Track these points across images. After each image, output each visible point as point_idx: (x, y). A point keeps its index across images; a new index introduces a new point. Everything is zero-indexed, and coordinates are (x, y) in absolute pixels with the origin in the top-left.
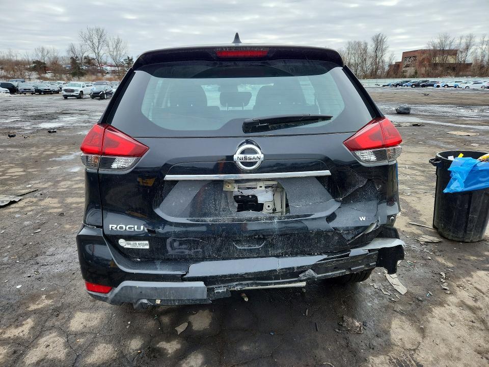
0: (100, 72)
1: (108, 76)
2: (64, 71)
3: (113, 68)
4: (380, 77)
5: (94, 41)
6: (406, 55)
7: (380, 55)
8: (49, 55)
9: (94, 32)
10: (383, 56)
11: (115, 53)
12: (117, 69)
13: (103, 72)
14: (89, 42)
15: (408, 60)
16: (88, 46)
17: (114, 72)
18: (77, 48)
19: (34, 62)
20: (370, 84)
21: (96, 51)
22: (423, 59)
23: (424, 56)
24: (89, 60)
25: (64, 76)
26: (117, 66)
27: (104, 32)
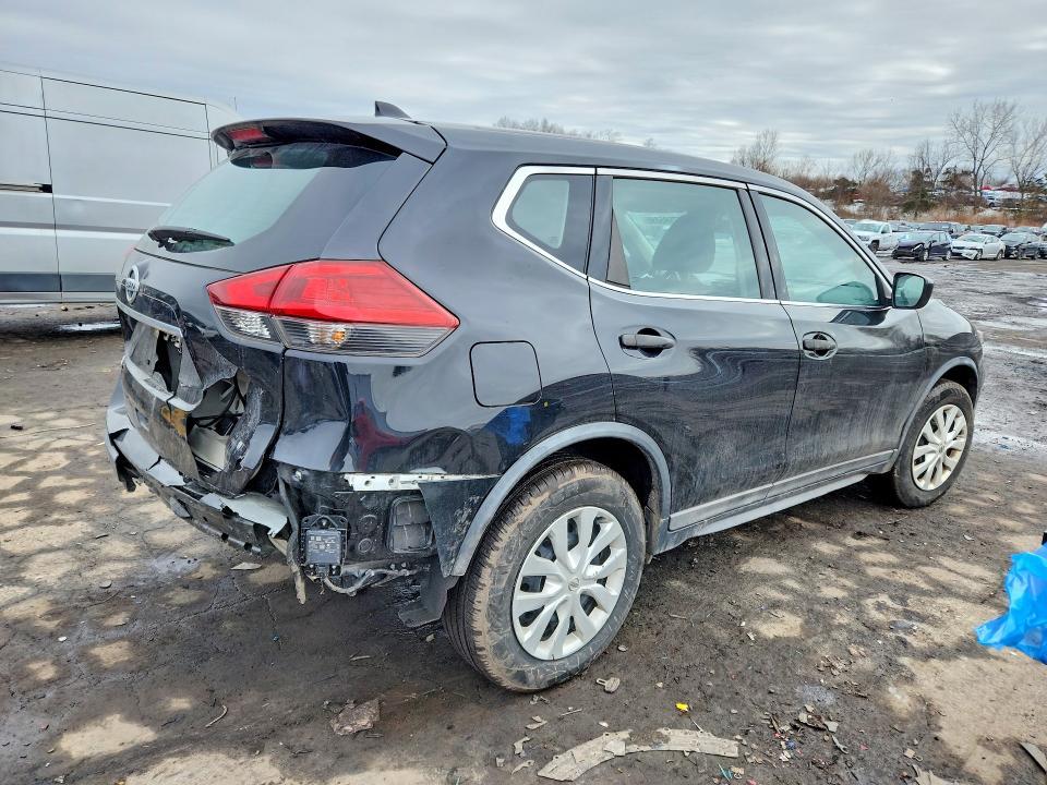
0: (972, 203)
1: (989, 212)
2: (889, 200)
3: (1008, 195)
5: (981, 134)
8: (878, 167)
9: (989, 112)
11: (1026, 160)
12: (1018, 195)
13: (978, 203)
14: (967, 135)
16: (962, 145)
17: (1008, 203)
18: (936, 150)
19: (836, 182)
21: (979, 156)
24: (956, 176)
25: (885, 211)
26: (1022, 189)
27: (1016, 111)
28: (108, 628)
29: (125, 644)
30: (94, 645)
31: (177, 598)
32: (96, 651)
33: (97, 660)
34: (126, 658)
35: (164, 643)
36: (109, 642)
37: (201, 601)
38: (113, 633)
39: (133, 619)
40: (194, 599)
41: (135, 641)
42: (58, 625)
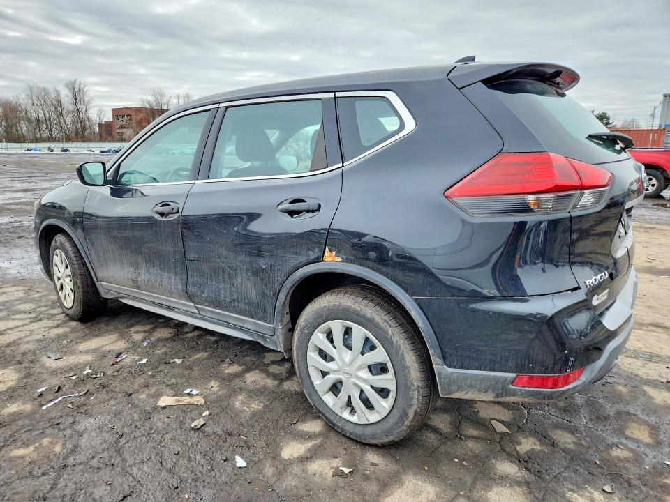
4: (90, 141)
6: (117, 113)
7: (84, 110)
10: (89, 112)
15: (121, 119)
20: (79, 149)
22: (141, 119)
23: (141, 115)
28: (632, 451)
29: (628, 433)
30: (648, 445)
31: (569, 440)
32: (648, 440)
33: (651, 435)
34: (633, 424)
35: (605, 418)
36: (636, 441)
37: (557, 426)
38: (631, 445)
39: (611, 446)
40: (559, 432)
41: (620, 432)
42: (666, 478)
